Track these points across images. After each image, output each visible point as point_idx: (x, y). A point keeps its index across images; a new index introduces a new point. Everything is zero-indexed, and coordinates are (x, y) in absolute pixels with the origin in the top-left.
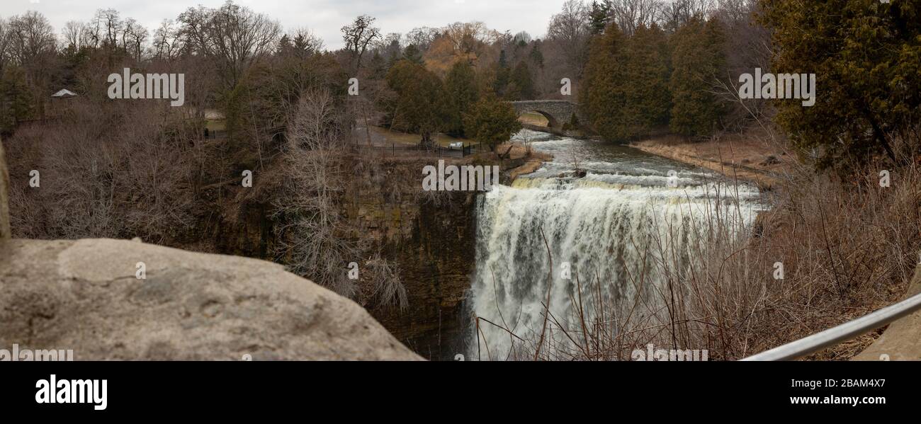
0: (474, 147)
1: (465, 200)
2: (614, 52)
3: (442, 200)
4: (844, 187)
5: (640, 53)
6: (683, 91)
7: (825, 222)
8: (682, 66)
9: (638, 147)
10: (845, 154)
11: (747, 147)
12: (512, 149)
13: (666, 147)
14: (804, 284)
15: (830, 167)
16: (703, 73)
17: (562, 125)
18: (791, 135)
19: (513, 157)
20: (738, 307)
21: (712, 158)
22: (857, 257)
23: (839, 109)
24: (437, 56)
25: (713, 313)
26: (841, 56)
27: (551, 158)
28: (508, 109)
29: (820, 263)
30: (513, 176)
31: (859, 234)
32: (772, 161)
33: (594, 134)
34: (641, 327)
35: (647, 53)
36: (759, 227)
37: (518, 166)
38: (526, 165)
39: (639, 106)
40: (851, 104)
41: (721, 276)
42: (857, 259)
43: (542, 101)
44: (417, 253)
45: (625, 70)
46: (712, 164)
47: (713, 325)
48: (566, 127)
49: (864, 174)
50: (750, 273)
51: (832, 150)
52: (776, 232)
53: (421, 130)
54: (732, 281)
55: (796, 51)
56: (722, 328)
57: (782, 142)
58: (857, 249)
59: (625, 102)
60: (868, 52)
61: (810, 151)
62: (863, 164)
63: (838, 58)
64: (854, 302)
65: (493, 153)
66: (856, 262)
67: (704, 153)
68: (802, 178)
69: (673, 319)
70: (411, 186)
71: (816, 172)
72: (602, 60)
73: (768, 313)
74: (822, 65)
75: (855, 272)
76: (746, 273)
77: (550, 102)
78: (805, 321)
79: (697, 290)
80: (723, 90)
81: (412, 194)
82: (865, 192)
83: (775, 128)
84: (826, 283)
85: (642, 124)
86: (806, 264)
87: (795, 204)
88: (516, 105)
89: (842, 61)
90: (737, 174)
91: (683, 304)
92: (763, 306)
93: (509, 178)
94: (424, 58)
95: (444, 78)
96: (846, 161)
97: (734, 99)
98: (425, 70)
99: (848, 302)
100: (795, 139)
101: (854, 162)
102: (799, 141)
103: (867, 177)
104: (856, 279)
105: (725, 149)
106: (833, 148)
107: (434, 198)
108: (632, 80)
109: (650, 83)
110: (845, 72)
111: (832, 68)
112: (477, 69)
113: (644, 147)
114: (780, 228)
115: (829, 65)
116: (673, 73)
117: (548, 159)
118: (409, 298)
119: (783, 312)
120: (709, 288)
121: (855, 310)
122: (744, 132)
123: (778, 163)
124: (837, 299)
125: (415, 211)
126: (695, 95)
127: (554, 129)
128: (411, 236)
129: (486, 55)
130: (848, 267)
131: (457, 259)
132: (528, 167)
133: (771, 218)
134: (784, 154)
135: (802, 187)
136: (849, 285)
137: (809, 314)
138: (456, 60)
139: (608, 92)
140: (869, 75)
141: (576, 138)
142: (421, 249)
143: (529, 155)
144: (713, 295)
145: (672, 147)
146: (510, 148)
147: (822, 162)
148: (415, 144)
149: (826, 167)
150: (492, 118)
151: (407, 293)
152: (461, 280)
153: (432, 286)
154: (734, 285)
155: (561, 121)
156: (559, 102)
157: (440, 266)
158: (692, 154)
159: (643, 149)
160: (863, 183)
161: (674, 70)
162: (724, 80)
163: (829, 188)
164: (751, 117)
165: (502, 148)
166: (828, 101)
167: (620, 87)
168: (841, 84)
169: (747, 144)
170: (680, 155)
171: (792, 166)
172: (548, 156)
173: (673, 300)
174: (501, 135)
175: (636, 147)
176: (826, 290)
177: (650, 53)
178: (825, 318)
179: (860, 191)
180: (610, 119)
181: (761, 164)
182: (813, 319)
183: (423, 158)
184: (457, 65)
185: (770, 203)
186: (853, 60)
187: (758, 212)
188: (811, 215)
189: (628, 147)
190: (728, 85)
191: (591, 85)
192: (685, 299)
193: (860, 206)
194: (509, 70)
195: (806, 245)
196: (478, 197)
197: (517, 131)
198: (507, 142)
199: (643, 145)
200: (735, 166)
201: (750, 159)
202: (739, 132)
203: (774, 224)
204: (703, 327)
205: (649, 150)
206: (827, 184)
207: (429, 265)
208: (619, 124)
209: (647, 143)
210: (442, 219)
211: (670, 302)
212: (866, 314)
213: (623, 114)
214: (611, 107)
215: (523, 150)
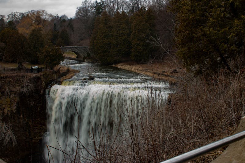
0: (43, 68)
1: (40, 92)
2: (106, 24)
3: (30, 93)
4: (207, 83)
5: (117, 25)
6: (136, 41)
7: (199, 98)
8: (136, 30)
9: (117, 66)
10: (208, 68)
11: (164, 66)
12: (61, 68)
13: (129, 66)
14: (190, 126)
15: (201, 74)
16: (145, 34)
17: (83, 57)
18: (183, 60)
19: (61, 72)
20: (161, 137)
21: (149, 71)
22: (213, 114)
23: (205, 49)
24: (24, 26)
25: (150, 139)
26: (207, 25)
27: (78, 72)
28: (58, 51)
29: (197, 117)
30: (62, 80)
31: (214, 104)
32: (175, 71)
33: (98, 61)
34: (120, 146)
35: (120, 25)
36: (169, 100)
37: (64, 76)
38: (67, 75)
39: (117, 48)
40: (211, 47)
41: (153, 123)
42: (213, 115)
43: (74, 46)
44: (19, 118)
45: (111, 32)
46: (149, 73)
47: (150, 145)
48: (85, 58)
49: (216, 77)
50: (166, 121)
51: (202, 67)
52: (177, 103)
53: (18, 61)
54: (158, 125)
55: (187, 24)
56: (154, 146)
57: (180, 63)
58: (213, 110)
59: (111, 47)
60: (219, 24)
61: (192, 67)
62: (216, 73)
63: (205, 26)
64: (212, 135)
65: (52, 70)
66: (213, 116)
67: (145, 68)
68: (188, 79)
69: (133, 142)
70: (15, 87)
71: (194, 76)
72: (100, 28)
73: (174, 139)
74: (198, 30)
75: (212, 121)
76: (164, 121)
77: (77, 47)
78: (191, 143)
79: (143, 129)
80: (154, 41)
81: (15, 91)
82: (217, 85)
83: (177, 58)
84: (199, 126)
85: (118, 56)
86: (191, 117)
87: (185, 90)
88: (62, 48)
89: (206, 28)
90: (160, 78)
91: (137, 135)
92: (172, 136)
93: (60, 81)
94: (17, 27)
95: (27, 36)
96: (208, 71)
97: (159, 45)
98: (18, 33)
99: (209, 134)
100: (185, 62)
101: (212, 72)
102: (187, 63)
103: (218, 79)
104: (213, 124)
105: (154, 67)
106: (202, 66)
107: (26, 92)
108: (114, 37)
109: (121, 38)
110: (208, 32)
111: (202, 31)
112: (43, 32)
113: (119, 66)
114: (179, 101)
115: (201, 29)
116: (132, 34)
117: (77, 72)
118: (17, 140)
119: (181, 139)
120: (148, 128)
121: (213, 138)
122: (163, 59)
123: (178, 72)
124: (205, 133)
125: (17, 99)
126: (141, 43)
127: (80, 59)
128: (16, 111)
129: (47, 26)
130: (209, 118)
131: (38, 120)
132: (68, 76)
133: (175, 96)
134: (180, 68)
135: (188, 83)
136: (210, 127)
137: (192, 140)
138: (33, 28)
139: (103, 42)
140: (219, 33)
141: (89, 62)
142: (21, 116)
143: (68, 71)
144: (150, 131)
145: (131, 66)
146: (60, 68)
147: (197, 72)
148: (15, 68)
149: (199, 74)
150: (51, 54)
151: (16, 138)
152: (40, 129)
153: (28, 133)
154: (159, 127)
155: (82, 55)
156: (81, 47)
157: (30, 123)
158: (140, 69)
159: (119, 67)
160: (216, 81)
161: (132, 32)
162: (155, 37)
163: (201, 84)
164: (166, 52)
165: (56, 68)
166: (200, 45)
167: (108, 40)
168: (206, 38)
169: (164, 64)
170: (135, 69)
171: (184, 74)
172: (77, 71)
173: (133, 133)
174: (56, 62)
175: (116, 66)
176: (200, 129)
177: (122, 25)
178: (199, 142)
179: (214, 85)
180: (104, 54)
181: (170, 73)
182: (194, 142)
183: (20, 74)
184: (34, 31)
185: (174, 90)
186: (212, 27)
187: (169, 94)
188: (193, 95)
189: (112, 66)
190: (156, 38)
191: (95, 39)
192: (138, 133)
193: (215, 91)
194: (58, 33)
195: (190, 109)
196: (46, 90)
197: (63, 60)
198: (58, 65)
199: (119, 65)
200: (159, 74)
201: (165, 71)
202: (161, 59)
203: (176, 99)
204: (146, 146)
205: (121, 67)
206: (199, 82)
207: (25, 124)
208: (108, 56)
209: (121, 64)
210: (30, 102)
211: (131, 135)
212: (218, 140)
213: (109, 52)
214: (105, 49)
215: (66, 69)
